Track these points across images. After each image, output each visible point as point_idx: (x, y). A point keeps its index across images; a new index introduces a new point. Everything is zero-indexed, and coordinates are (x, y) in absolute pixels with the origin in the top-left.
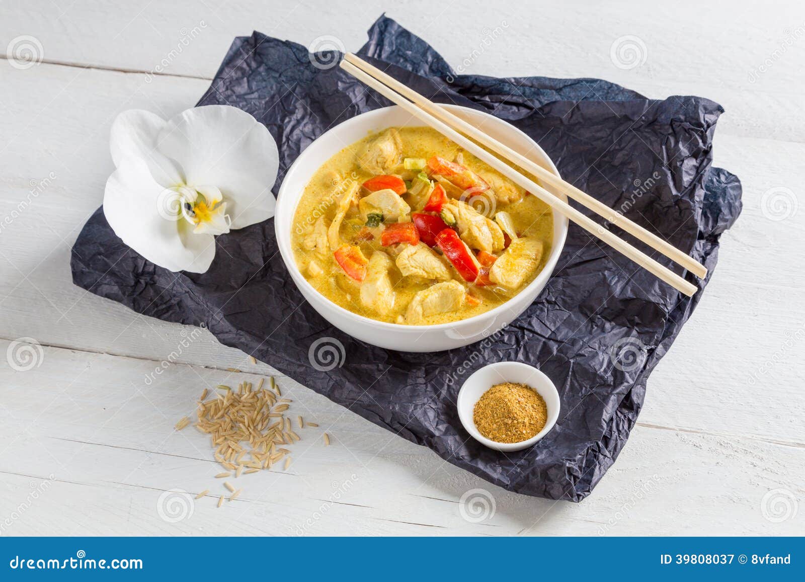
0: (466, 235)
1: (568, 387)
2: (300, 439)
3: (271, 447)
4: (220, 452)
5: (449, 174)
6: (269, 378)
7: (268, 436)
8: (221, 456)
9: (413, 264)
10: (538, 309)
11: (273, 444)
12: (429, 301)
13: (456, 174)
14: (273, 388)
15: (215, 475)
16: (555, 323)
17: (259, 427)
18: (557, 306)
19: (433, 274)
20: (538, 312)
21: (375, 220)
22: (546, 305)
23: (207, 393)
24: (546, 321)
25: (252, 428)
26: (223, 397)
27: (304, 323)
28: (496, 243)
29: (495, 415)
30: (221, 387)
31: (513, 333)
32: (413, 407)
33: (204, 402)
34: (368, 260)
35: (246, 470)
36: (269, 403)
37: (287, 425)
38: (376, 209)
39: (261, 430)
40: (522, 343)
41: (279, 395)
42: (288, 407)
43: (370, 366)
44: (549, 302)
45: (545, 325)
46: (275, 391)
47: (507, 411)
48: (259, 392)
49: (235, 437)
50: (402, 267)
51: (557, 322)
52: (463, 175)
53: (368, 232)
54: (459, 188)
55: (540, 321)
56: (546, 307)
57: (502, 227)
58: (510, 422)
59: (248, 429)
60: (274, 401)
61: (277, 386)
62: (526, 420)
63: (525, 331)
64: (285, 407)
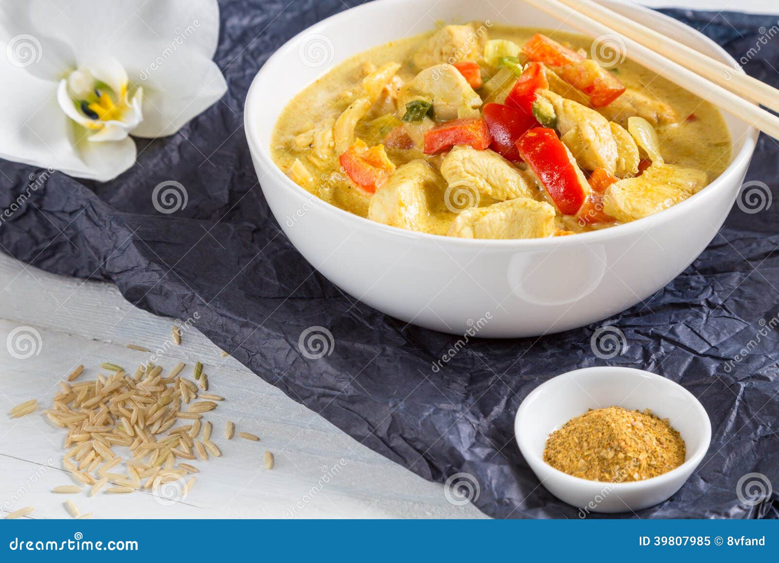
0: (571, 137)
1: (730, 425)
2: (221, 454)
3: (165, 460)
4: (74, 456)
5: (557, 64)
6: (194, 364)
7: (166, 443)
8: (73, 462)
9: (471, 170)
10: (691, 313)
11: (171, 455)
12: (488, 222)
13: (569, 62)
14: (198, 377)
15: (52, 489)
16: (718, 335)
17: (155, 428)
18: (724, 311)
19: (503, 191)
20: (690, 318)
21: (418, 110)
22: (706, 309)
23: (81, 372)
24: (703, 331)
25: (142, 426)
26: (106, 379)
27: (272, 281)
28: (623, 161)
29: (585, 444)
30: (110, 366)
31: (640, 344)
32: (432, 410)
33: (72, 384)
34: (394, 167)
35: (110, 486)
36: (184, 397)
37: (205, 430)
38: (424, 96)
39: (156, 433)
40: (653, 356)
41: (204, 389)
42: (214, 407)
43: (369, 348)
44: (711, 305)
45: (700, 336)
46: (200, 383)
47: (607, 437)
48: (172, 380)
49: (106, 438)
50: (450, 172)
51: (722, 334)
52: (580, 64)
53: (403, 131)
54: (572, 87)
55: (692, 329)
56: (705, 312)
57: (638, 139)
58: (611, 454)
59: (133, 427)
60: (193, 396)
61: (206, 377)
62: (643, 457)
63: (662, 340)
64: (209, 407)
